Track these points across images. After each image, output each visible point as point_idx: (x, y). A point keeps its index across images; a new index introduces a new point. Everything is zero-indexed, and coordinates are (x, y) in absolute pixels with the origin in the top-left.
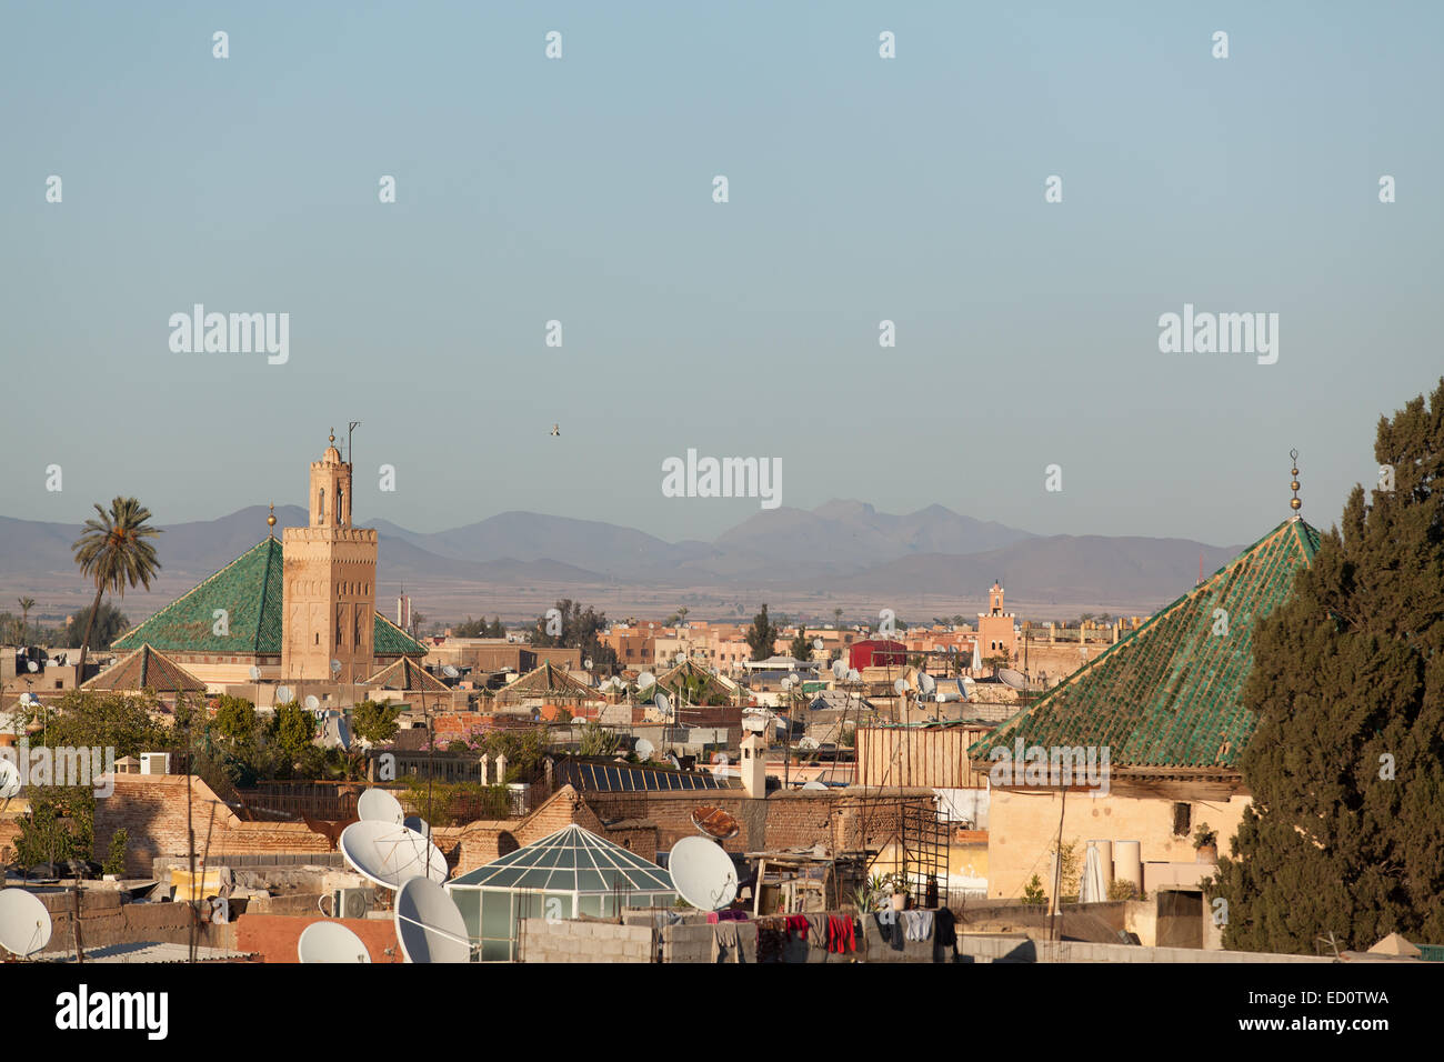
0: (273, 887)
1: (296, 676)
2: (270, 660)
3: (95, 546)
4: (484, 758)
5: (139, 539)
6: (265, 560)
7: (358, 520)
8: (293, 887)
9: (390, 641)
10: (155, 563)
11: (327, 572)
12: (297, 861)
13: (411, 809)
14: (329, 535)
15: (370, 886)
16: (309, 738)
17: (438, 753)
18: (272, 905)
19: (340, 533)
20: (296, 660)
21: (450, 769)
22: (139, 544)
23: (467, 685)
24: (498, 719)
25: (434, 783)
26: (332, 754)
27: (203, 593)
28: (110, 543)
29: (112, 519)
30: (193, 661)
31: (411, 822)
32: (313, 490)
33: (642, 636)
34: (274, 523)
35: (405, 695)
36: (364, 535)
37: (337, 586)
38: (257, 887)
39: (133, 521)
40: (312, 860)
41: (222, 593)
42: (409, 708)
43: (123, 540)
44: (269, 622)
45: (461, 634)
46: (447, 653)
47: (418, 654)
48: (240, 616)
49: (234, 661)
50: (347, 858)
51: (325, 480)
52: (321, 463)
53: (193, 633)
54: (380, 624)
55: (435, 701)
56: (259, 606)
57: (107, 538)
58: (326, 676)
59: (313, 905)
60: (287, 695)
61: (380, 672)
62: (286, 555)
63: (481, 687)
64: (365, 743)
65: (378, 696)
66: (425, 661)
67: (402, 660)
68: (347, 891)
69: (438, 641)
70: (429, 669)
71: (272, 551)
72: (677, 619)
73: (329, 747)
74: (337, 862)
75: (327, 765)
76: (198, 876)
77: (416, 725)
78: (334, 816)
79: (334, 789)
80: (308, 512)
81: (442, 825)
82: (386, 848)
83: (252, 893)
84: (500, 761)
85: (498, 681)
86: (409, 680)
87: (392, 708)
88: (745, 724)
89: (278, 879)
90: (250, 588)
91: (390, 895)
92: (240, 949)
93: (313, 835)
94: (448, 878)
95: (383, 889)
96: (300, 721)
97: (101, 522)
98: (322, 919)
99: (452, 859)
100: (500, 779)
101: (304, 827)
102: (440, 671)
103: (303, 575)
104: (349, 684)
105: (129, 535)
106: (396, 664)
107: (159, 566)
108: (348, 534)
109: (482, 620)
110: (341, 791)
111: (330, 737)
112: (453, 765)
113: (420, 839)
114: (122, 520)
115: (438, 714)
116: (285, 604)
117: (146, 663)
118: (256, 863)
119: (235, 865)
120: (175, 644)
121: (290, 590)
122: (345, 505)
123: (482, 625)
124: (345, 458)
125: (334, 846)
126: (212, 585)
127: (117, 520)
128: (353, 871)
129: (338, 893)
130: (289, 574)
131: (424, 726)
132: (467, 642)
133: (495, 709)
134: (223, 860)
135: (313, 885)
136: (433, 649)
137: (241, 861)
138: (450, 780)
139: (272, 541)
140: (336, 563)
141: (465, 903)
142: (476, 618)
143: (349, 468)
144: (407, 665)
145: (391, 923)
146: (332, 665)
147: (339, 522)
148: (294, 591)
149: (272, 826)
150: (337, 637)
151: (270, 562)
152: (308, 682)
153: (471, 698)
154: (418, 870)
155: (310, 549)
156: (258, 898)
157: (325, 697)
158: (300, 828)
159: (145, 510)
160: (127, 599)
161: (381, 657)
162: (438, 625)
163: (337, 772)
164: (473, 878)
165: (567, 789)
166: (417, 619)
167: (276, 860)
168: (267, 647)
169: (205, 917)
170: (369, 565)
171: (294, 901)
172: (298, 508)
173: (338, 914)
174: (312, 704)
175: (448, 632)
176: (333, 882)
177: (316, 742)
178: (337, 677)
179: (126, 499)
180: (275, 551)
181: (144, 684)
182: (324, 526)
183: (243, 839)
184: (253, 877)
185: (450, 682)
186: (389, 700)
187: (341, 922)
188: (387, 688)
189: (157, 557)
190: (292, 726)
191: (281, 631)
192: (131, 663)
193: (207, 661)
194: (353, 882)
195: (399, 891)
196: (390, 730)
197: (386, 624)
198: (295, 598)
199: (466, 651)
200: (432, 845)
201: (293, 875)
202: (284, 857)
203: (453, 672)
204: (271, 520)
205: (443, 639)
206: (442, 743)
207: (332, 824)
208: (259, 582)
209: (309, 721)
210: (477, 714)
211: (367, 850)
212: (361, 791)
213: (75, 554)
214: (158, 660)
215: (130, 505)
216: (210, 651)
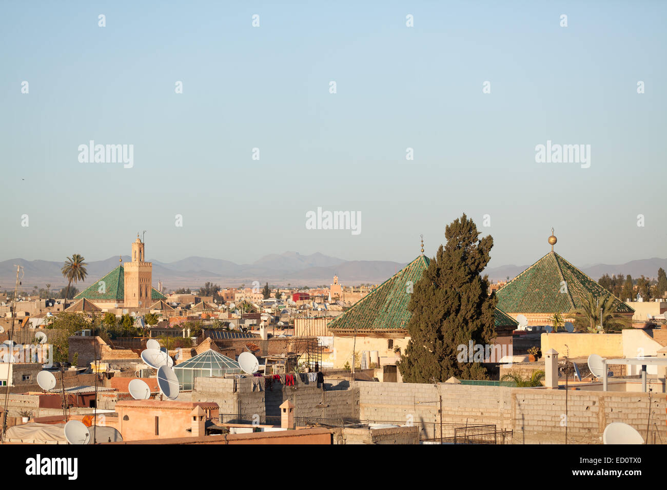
0: (122, 369)
1: (128, 306)
2: (121, 302)
3: (68, 269)
4: (184, 330)
6: (119, 272)
7: (146, 260)
8: (127, 369)
9: (156, 295)
11: (137, 275)
12: (129, 361)
13: (162, 345)
14: (138, 264)
15: (150, 368)
16: (132, 324)
17: (170, 328)
18: (121, 374)
19: (141, 263)
20: (128, 302)
21: (174, 333)
22: (81, 268)
23: (179, 308)
24: (188, 318)
25: (169, 338)
26: (139, 329)
28: (73, 267)
30: (98, 302)
31: (163, 349)
32: (133, 251)
33: (231, 292)
34: (122, 261)
35: (161, 311)
36: (148, 264)
37: (140, 280)
38: (117, 369)
39: (79, 261)
40: (133, 361)
42: (162, 315)
43: (77, 267)
44: (120, 290)
45: (177, 293)
46: (173, 299)
47: (165, 299)
48: (112, 289)
49: (110, 302)
50: (143, 360)
51: (137, 248)
52: (135, 243)
54: (153, 290)
55: (170, 313)
56: (117, 286)
57: (72, 266)
58: (138, 306)
59: (133, 374)
60: (126, 312)
61: (153, 304)
62: (125, 271)
63: (183, 308)
64: (149, 326)
65: (152, 312)
66: (167, 301)
67: (160, 301)
68: (143, 370)
69: (171, 295)
70: (168, 303)
71: (121, 269)
72: (241, 288)
73: (138, 327)
74: (141, 361)
75: (138, 333)
76: (98, 366)
77: (164, 320)
78: (139, 347)
79: (140, 339)
80: (131, 258)
81: (172, 350)
82: (155, 357)
83: (115, 371)
84: (189, 330)
85: (188, 307)
86: (162, 307)
87: (156, 316)
88: (262, 318)
89: (123, 366)
90: (115, 280)
91: (155, 370)
92: (112, 387)
93: (134, 353)
94: (174, 365)
95: (154, 369)
96: (129, 319)
97: (70, 261)
98: (136, 378)
99: (174, 359)
100: (189, 336)
101: (131, 351)
102: (171, 304)
103: (130, 276)
104: (144, 308)
105: (78, 266)
106: (158, 302)
108: (143, 264)
109: (184, 289)
110: (141, 340)
111: (138, 324)
112: (175, 332)
113: (165, 354)
114: (76, 261)
115: (170, 317)
116: (125, 285)
117: (84, 303)
118: (116, 361)
119: (110, 363)
120: (93, 297)
121: (126, 281)
122: (142, 256)
123: (183, 290)
124: (142, 242)
125: (140, 356)
127: (74, 261)
128: (145, 364)
129: (141, 370)
130: (126, 276)
131: (166, 320)
132: (179, 295)
133: (188, 315)
134: (107, 361)
135: (133, 368)
136: (169, 297)
137: (113, 361)
138: (174, 336)
139: (121, 266)
140: (140, 273)
141: (178, 373)
142: (182, 288)
143: (143, 244)
144: (162, 303)
145: (156, 379)
146: (139, 303)
147: (140, 260)
149: (122, 351)
150: (141, 295)
151: (120, 273)
152: (132, 308)
153: (180, 312)
154: (165, 364)
155: (132, 269)
156: (117, 372)
157: (137, 312)
158: (129, 351)
159: (82, 258)
160: (78, 284)
161: (154, 300)
162: (170, 290)
163: (140, 335)
164: (181, 365)
165: (209, 339)
166: (164, 289)
167: (122, 361)
168: (120, 298)
169: (102, 378)
170: (150, 273)
171: (128, 373)
172: (129, 256)
173: (141, 377)
174: (133, 314)
175: (174, 292)
176: (139, 367)
177: (134, 326)
178: (141, 306)
179: (77, 255)
180: (122, 269)
181: (84, 309)
182: (136, 262)
183: (113, 355)
184: (116, 366)
185: (174, 307)
186: (155, 313)
187: (141, 379)
188: (156, 309)
189: (86, 272)
190: (127, 321)
191: (124, 293)
192: (80, 303)
193: (102, 302)
194: (145, 367)
195: (158, 369)
196: (156, 321)
197: (155, 291)
198: (128, 283)
199: (179, 298)
200: (169, 356)
201: (127, 365)
202: (125, 360)
203: (175, 304)
205: (172, 295)
206: (172, 325)
207: (139, 350)
208: (117, 279)
209: (132, 319)
210: (182, 317)
211: (149, 358)
212: (148, 340)
213: (62, 271)
214: (87, 302)
215: (78, 256)
216: (103, 299)
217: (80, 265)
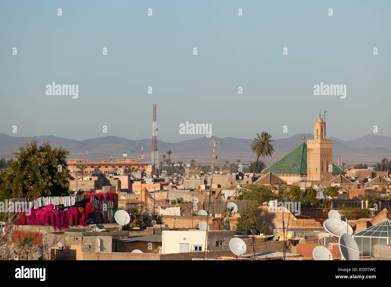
0: (306, 237)
1: (311, 179)
2: (304, 175)
3: (257, 145)
4: (362, 201)
5: (269, 143)
6: (302, 149)
7: (327, 137)
8: (311, 237)
9: (336, 170)
10: (273, 149)
11: (319, 151)
12: (312, 230)
13: (343, 215)
14: (319, 141)
15: (332, 236)
16: (315, 196)
17: (350, 200)
18: (306, 241)
19: (322, 141)
20: (311, 175)
21: (353, 204)
22: (269, 144)
23: (357, 182)
24: (366, 191)
25: (349, 208)
26: (321, 201)
27: (286, 158)
28: (261, 144)
29: (261, 138)
30: (283, 176)
31: (343, 219)
32: (315, 129)
34: (305, 138)
35: (341, 184)
36: (329, 141)
37: (322, 155)
38: (301, 237)
39: (267, 138)
40: (316, 229)
41: (291, 158)
42: (342, 188)
43: (264, 143)
44: (304, 165)
45: (356, 168)
46: (352, 173)
47: (344, 173)
48: (296, 164)
49: (294, 176)
50: (326, 229)
51: (318, 127)
52: (317, 122)
53: (283, 168)
55: (349, 186)
56: (301, 161)
57: (260, 143)
58: (319, 180)
59: (316, 241)
60: (309, 185)
61: (334, 178)
62: (308, 147)
63: (361, 182)
64: (330, 198)
65: (333, 185)
66: (346, 175)
67: (340, 175)
68: (326, 237)
69: (349, 170)
70: (347, 177)
71: (304, 146)
73: (320, 199)
74: (323, 230)
75: (320, 204)
76: (286, 234)
77: (344, 193)
78: (322, 217)
79: (322, 210)
80: (314, 135)
81: (351, 220)
82: (336, 226)
83: (300, 238)
84: (367, 202)
85: (366, 180)
86: (342, 180)
87: (337, 188)
89: (307, 234)
90: (298, 156)
91: (337, 238)
92: (297, 253)
93: (316, 223)
94: (353, 234)
95: (335, 237)
96: (312, 192)
97: (258, 139)
98: (319, 245)
99: (354, 229)
100: (367, 207)
101: (314, 220)
102: (350, 178)
103: (312, 152)
104: (325, 182)
105: (266, 142)
106: (338, 176)
107: (274, 150)
108: (325, 141)
109: (361, 164)
110: (324, 211)
111: (320, 196)
112: (354, 203)
113: (345, 224)
114: (264, 138)
115: (350, 190)
116: (308, 160)
117: (271, 176)
118: (301, 230)
119: (295, 231)
120: (278, 171)
121: (309, 157)
122: (324, 134)
123: (361, 165)
124: (324, 121)
125: (322, 225)
126: (288, 155)
127: (262, 138)
128: (327, 232)
129: (323, 238)
130: (309, 152)
131: (346, 193)
132: (357, 170)
133: (365, 188)
134: (292, 230)
135: (316, 236)
136: (348, 172)
137: (297, 230)
138: (353, 207)
139: (304, 143)
140: (321, 149)
141: (358, 241)
142: (360, 164)
143: (325, 123)
144: (341, 176)
145: (338, 246)
146: (321, 177)
147: (322, 138)
148: (310, 157)
149: (305, 220)
150: (322, 169)
151: (303, 149)
152: (314, 181)
153: (359, 185)
154: (345, 232)
155: (314, 145)
156: (302, 240)
157: (319, 185)
158: (313, 221)
159: (270, 136)
160: (266, 159)
161: (334, 174)
162: (349, 166)
163: (322, 205)
164: (360, 234)
165: (385, 210)
166: (344, 164)
167: (306, 229)
168: (303, 172)
169: (288, 245)
170: (330, 150)
171: (311, 240)
172: (311, 134)
173: (323, 244)
174: (316, 187)
175: (352, 167)
176: (322, 235)
177: (317, 197)
178: (322, 180)
179: (265, 132)
180: (305, 146)
181: (270, 182)
182: (318, 139)
183: (297, 224)
184: (300, 234)
185: (353, 181)
186: (336, 186)
187: (324, 246)
188: (336, 183)
189: (273, 148)
190: (310, 193)
191: (307, 167)
192: (267, 177)
193: (287, 176)
194: (327, 235)
195: (340, 237)
196: (337, 194)
197: (335, 165)
198: (310, 159)
199: (357, 172)
200: (349, 225)
201: (311, 233)
202: (308, 229)
203: (353, 178)
204: (304, 138)
205: (351, 169)
206: (351, 198)
207: (322, 219)
208: (301, 154)
209: (315, 192)
210: (360, 190)
211: (331, 226)
212: (329, 210)
213: (251, 147)
214: (274, 176)
215: (266, 134)
216: (288, 173)
217: (267, 142)
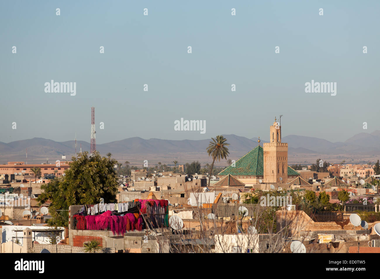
1: (267, 181)
2: (260, 177)
3: (212, 148)
4: (376, 205)
5: (224, 146)
6: (258, 151)
7: (283, 140)
9: (291, 172)
10: (228, 152)
11: (275, 154)
14: (275, 145)
16: (328, 201)
18: (345, 244)
19: (278, 144)
20: (267, 177)
22: (224, 148)
25: (364, 212)
26: (334, 205)
27: (242, 161)
28: (217, 147)
29: (216, 141)
30: (240, 178)
32: (271, 133)
33: (336, 168)
34: (260, 141)
35: (301, 186)
36: (285, 144)
37: (278, 158)
38: (341, 239)
39: (222, 142)
41: (247, 160)
43: (220, 147)
44: (259, 168)
47: (298, 175)
48: (252, 166)
49: (250, 178)
50: (376, 232)
51: (274, 130)
52: (273, 126)
53: (239, 171)
54: (288, 168)
55: (308, 188)
56: (256, 163)
57: (215, 146)
58: (276, 182)
61: (292, 180)
62: (264, 150)
65: (293, 187)
67: (298, 177)
68: (375, 240)
75: (333, 208)
80: (269, 139)
83: (340, 241)
86: (300, 183)
90: (254, 159)
96: (326, 196)
97: (214, 142)
103: (268, 155)
105: (221, 145)
106: (297, 178)
107: (229, 153)
108: (280, 144)
114: (219, 141)
116: (264, 164)
117: (229, 178)
120: (235, 174)
121: (265, 159)
122: (279, 137)
126: (244, 158)
127: (218, 141)
129: (373, 241)
130: (265, 155)
138: (368, 211)
139: (259, 146)
140: (277, 152)
142: (295, 165)
144: (300, 178)
146: (279, 178)
147: (278, 141)
148: (266, 159)
150: (278, 171)
151: (259, 152)
153: (317, 187)
155: (270, 149)
156: (342, 242)
159: (225, 139)
160: (220, 163)
161: (289, 176)
163: (336, 209)
168: (260, 175)
169: (329, 247)
170: (286, 152)
177: (330, 202)
179: (217, 136)
180: (260, 149)
181: (229, 184)
182: (274, 142)
185: (311, 183)
186: (296, 188)
188: (295, 185)
189: (229, 151)
191: (263, 169)
192: (225, 179)
193: (243, 178)
198: (267, 161)
201: (349, 236)
204: (259, 141)
208: (256, 157)
210: (320, 191)
213: (207, 150)
214: (233, 178)
215: (221, 138)
216: (244, 175)
217: (223, 146)
